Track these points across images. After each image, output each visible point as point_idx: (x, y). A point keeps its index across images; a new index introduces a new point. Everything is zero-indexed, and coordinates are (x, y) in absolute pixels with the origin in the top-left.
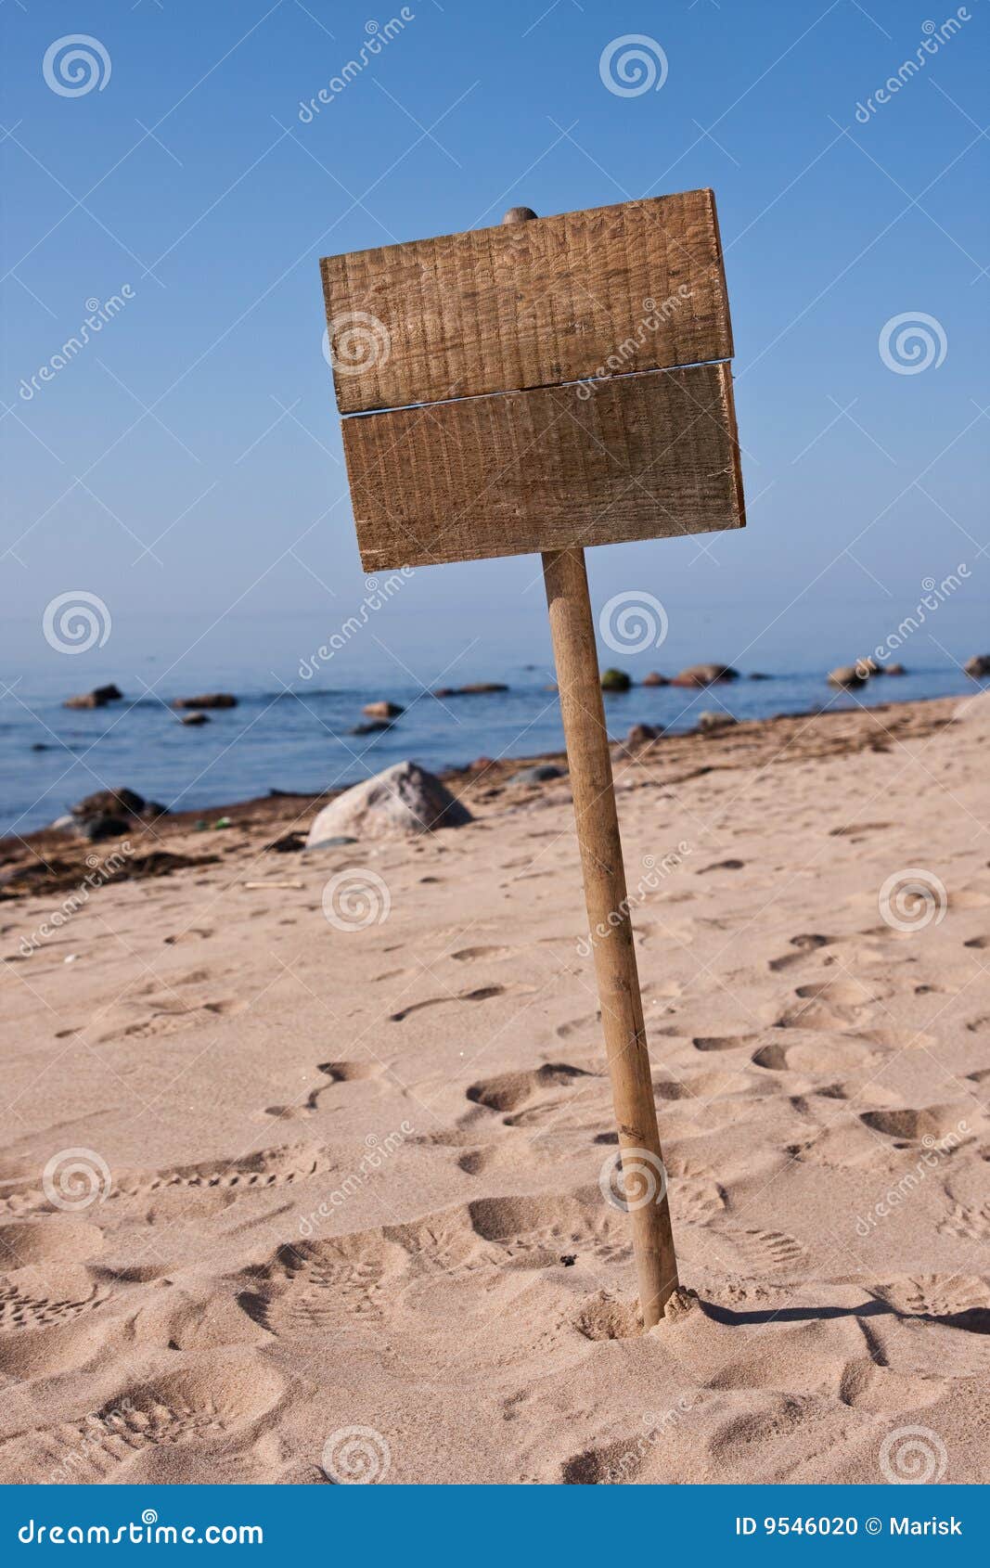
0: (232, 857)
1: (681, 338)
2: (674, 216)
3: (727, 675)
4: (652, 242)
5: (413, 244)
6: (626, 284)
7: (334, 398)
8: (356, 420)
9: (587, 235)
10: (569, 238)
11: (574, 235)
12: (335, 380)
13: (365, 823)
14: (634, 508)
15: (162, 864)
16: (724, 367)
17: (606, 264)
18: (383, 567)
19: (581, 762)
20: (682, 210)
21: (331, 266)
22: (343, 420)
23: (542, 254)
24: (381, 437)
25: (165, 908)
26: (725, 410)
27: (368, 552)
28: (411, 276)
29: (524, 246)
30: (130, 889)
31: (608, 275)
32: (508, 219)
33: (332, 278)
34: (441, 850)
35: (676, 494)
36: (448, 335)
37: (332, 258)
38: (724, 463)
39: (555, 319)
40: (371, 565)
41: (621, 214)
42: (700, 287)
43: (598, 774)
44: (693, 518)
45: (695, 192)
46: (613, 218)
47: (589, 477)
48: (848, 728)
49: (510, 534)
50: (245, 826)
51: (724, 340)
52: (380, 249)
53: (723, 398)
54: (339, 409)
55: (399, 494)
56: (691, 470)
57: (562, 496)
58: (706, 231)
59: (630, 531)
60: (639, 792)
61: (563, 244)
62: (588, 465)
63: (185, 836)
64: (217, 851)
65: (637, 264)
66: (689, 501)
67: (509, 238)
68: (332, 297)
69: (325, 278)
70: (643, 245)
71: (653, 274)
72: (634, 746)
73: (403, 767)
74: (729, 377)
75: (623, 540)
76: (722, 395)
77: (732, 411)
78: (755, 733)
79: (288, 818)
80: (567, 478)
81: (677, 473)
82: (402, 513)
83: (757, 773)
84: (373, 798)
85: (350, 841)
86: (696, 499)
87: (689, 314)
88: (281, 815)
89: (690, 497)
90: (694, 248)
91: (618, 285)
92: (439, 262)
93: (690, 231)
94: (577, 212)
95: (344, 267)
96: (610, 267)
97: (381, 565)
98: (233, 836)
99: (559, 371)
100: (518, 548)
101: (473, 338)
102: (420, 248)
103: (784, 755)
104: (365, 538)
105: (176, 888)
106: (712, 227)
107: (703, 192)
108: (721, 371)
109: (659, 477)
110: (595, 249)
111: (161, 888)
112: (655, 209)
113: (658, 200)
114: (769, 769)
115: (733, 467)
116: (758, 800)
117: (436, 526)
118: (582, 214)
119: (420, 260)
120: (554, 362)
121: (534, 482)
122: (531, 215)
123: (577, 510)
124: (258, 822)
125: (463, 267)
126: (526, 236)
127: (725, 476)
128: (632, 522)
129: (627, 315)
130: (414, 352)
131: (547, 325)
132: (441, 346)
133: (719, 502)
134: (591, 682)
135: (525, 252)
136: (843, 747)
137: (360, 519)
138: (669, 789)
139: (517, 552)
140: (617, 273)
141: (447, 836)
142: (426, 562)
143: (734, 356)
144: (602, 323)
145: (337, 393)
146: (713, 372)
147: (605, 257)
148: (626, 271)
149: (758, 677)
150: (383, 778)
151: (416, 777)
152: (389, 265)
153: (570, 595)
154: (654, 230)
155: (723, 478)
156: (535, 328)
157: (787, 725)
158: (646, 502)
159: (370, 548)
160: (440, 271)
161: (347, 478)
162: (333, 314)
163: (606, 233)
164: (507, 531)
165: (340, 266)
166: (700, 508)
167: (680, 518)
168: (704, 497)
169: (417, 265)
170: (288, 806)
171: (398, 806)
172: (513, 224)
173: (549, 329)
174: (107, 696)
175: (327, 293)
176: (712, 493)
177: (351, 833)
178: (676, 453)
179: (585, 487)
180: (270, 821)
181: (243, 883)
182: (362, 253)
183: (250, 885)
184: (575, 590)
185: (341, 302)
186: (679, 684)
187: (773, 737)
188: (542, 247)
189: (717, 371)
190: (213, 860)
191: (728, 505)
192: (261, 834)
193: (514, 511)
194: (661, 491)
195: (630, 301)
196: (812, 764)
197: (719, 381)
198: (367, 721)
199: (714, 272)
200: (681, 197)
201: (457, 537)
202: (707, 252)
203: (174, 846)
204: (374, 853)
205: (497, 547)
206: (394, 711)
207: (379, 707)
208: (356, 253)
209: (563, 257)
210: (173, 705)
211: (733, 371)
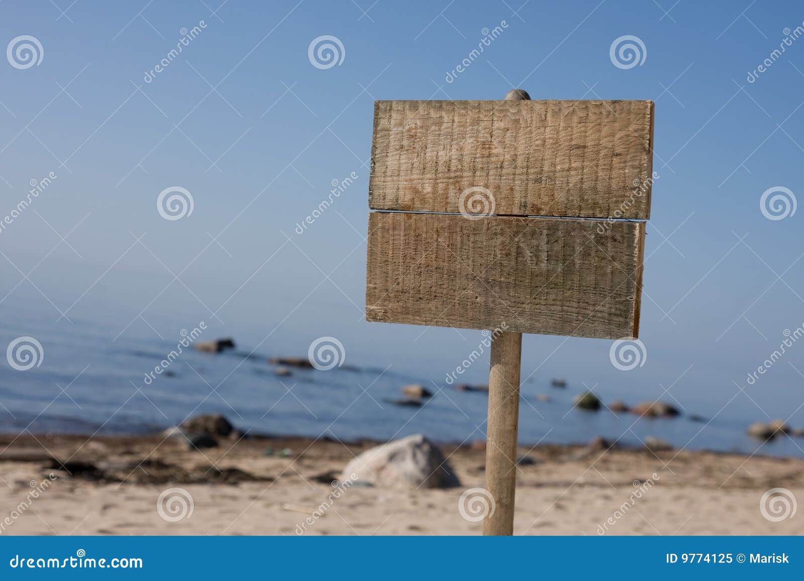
0: (284, 481)
1: (614, 199)
2: (623, 115)
3: (672, 412)
4: (605, 130)
5: (440, 102)
6: (583, 156)
7: (367, 197)
8: (379, 214)
9: (562, 117)
10: (549, 118)
11: (553, 116)
12: (370, 185)
13: (384, 474)
14: (560, 312)
15: (233, 476)
16: (640, 225)
17: (571, 139)
18: (380, 320)
19: (493, 483)
20: (629, 112)
21: (382, 106)
22: (371, 213)
23: (529, 125)
24: (394, 229)
25: (223, 513)
26: (636, 255)
27: (372, 307)
28: (435, 124)
29: (517, 117)
30: (204, 492)
31: (571, 148)
32: (509, 96)
33: (381, 115)
34: (431, 506)
35: (591, 308)
36: (453, 168)
37: (384, 102)
38: (629, 293)
39: (529, 171)
40: (372, 316)
41: (587, 107)
42: (633, 167)
43: (505, 495)
44: (600, 327)
45: (640, 101)
46: (580, 109)
47: (533, 285)
48: (754, 470)
49: (470, 314)
50: (299, 458)
51: (643, 207)
52: (417, 101)
53: (635, 247)
54: (370, 205)
55: (398, 271)
56: (605, 293)
57: (511, 294)
58: (643, 130)
59: (555, 328)
60: (587, 489)
61: (544, 120)
62: (533, 275)
63: (255, 457)
64: (274, 474)
65: (593, 143)
66: (599, 315)
67: (507, 110)
68: (379, 128)
69: (376, 114)
70: (599, 131)
71: (602, 154)
72: (593, 453)
73: (418, 438)
74: (642, 233)
75: (549, 333)
76: (635, 245)
77: (641, 258)
78: (684, 460)
79: (332, 458)
80: (517, 282)
81: (594, 294)
82: (398, 284)
83: (676, 492)
84: (392, 457)
85: (369, 485)
86: (605, 314)
87: (623, 184)
88: (328, 454)
89: (601, 312)
90: (633, 139)
91: (578, 155)
92: (456, 119)
93: (632, 128)
94: (557, 100)
95: (391, 109)
96: (573, 143)
97: (378, 318)
98: (289, 465)
99: (525, 206)
100: (475, 325)
101: (470, 174)
102: (444, 105)
103: (703, 481)
104: (371, 297)
105: (234, 498)
106: (648, 127)
107: (646, 103)
108: (638, 228)
109: (582, 294)
110: (566, 128)
111: (224, 497)
112: (610, 108)
113: (614, 102)
114: (687, 491)
115: (634, 297)
116: (670, 513)
117: (420, 298)
118: (560, 103)
119: (444, 114)
120: (523, 200)
121: (494, 280)
122: (526, 96)
123: (520, 305)
124: (310, 458)
125: (472, 124)
126: (519, 111)
127: (628, 302)
128: (557, 322)
129: (580, 177)
130: (428, 176)
131: (523, 174)
132: (447, 175)
133: (621, 319)
134: (510, 428)
135: (517, 121)
136: (747, 484)
137: (370, 283)
138: (609, 492)
139: (473, 327)
140: (578, 147)
141: (438, 496)
142: (410, 322)
143: (649, 219)
144: (562, 179)
145: (370, 194)
146: (631, 228)
147: (572, 135)
148: (585, 147)
149: (696, 419)
150: (403, 444)
151: (426, 448)
152: (422, 113)
153: (506, 364)
154: (608, 122)
155: (626, 303)
156: (514, 174)
157: (709, 460)
158: (570, 309)
159: (372, 304)
160: (455, 124)
161: (366, 253)
162: (377, 140)
163: (575, 119)
164: (469, 311)
165: (388, 108)
166: (606, 321)
167: (591, 325)
168: (610, 314)
169: (441, 117)
170: (334, 449)
171: (410, 466)
172: (511, 101)
173: (524, 177)
174: (224, 345)
175: (376, 125)
176: (618, 312)
177: (372, 479)
178: (596, 279)
179: (529, 291)
180: (318, 458)
181: (282, 504)
182: (404, 102)
183: (287, 507)
184: (511, 361)
185: (384, 133)
186: (637, 413)
187: (697, 466)
188: (529, 120)
189: (634, 228)
190: (269, 480)
191: (626, 323)
192: (309, 467)
193: (477, 298)
194: (581, 303)
195: (583, 168)
196: (719, 494)
197: (634, 235)
198: (405, 398)
199: (645, 159)
200: (630, 103)
201: (433, 308)
202: (642, 144)
203: (245, 464)
204: (381, 499)
205: (460, 321)
206: (426, 394)
207: (415, 389)
208: (401, 101)
209: (542, 130)
210: (270, 361)
211: (647, 229)
